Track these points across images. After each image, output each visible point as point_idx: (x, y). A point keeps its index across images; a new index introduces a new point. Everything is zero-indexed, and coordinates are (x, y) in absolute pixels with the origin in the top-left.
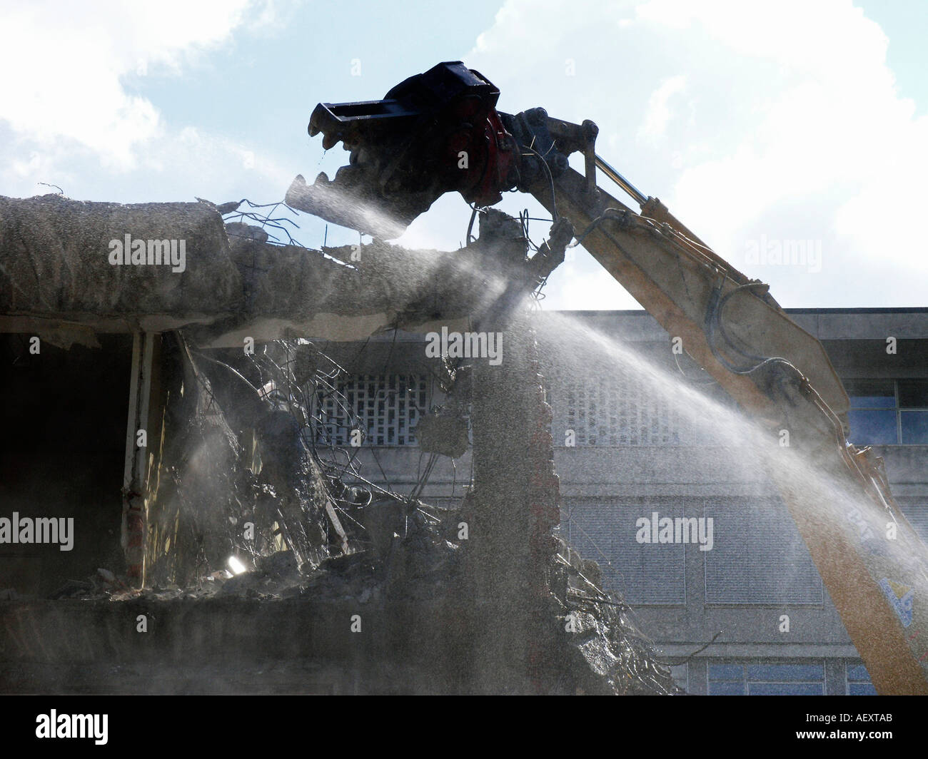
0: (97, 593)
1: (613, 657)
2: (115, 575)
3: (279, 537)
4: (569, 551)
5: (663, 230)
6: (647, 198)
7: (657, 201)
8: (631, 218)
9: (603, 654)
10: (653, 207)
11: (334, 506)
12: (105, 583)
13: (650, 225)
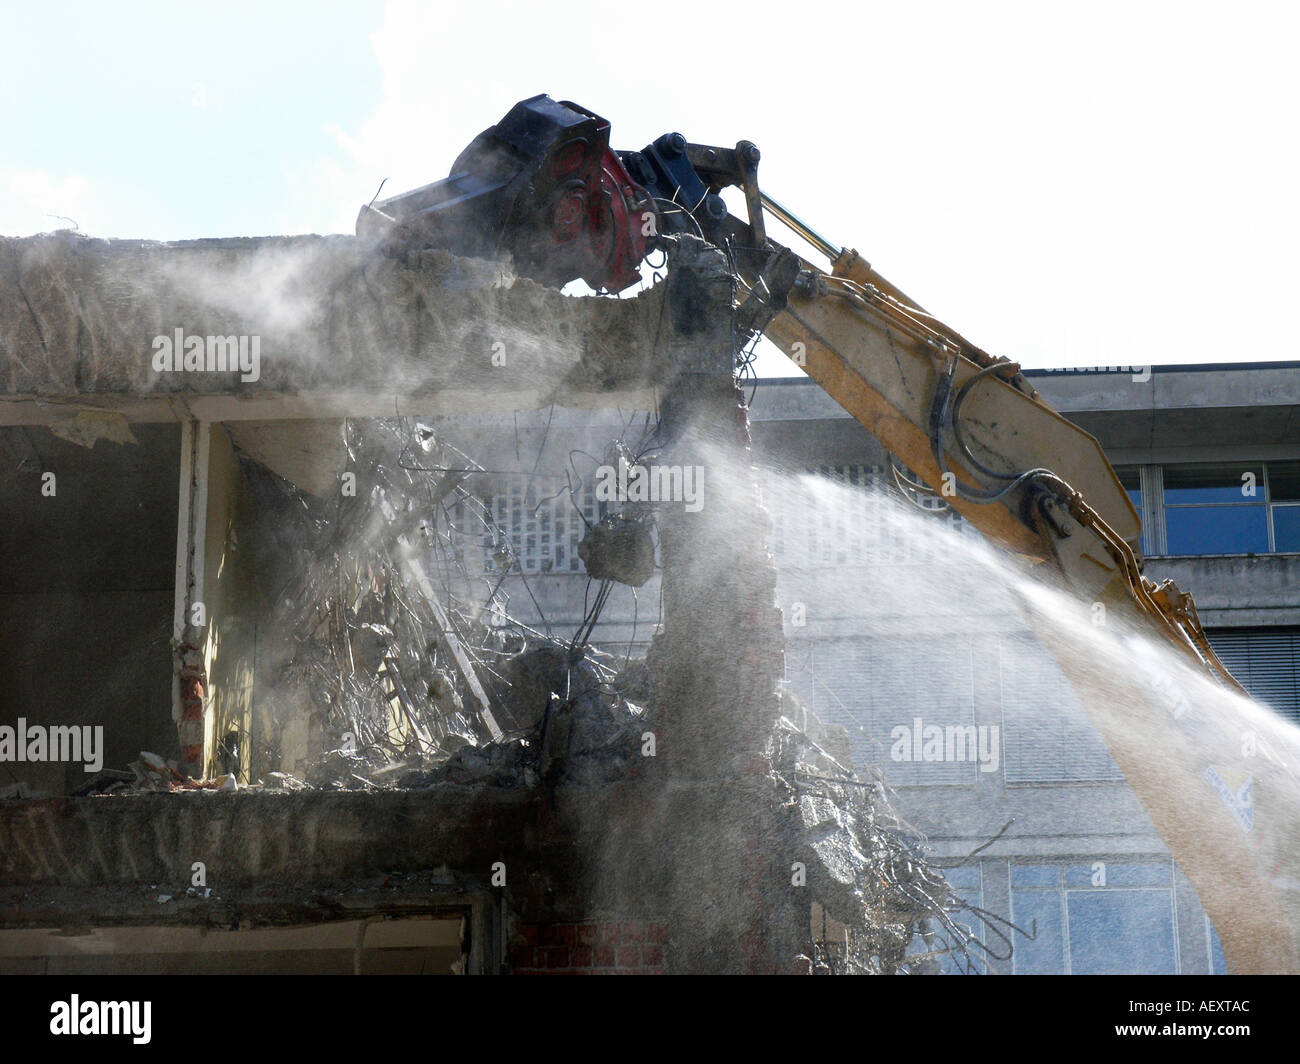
0: (141, 785)
1: (861, 857)
2: (165, 761)
3: (396, 702)
4: (805, 713)
5: (866, 295)
6: (840, 250)
7: (855, 253)
8: (819, 281)
9: (848, 854)
10: (849, 263)
11: (470, 658)
12: (152, 773)
13: (848, 289)
